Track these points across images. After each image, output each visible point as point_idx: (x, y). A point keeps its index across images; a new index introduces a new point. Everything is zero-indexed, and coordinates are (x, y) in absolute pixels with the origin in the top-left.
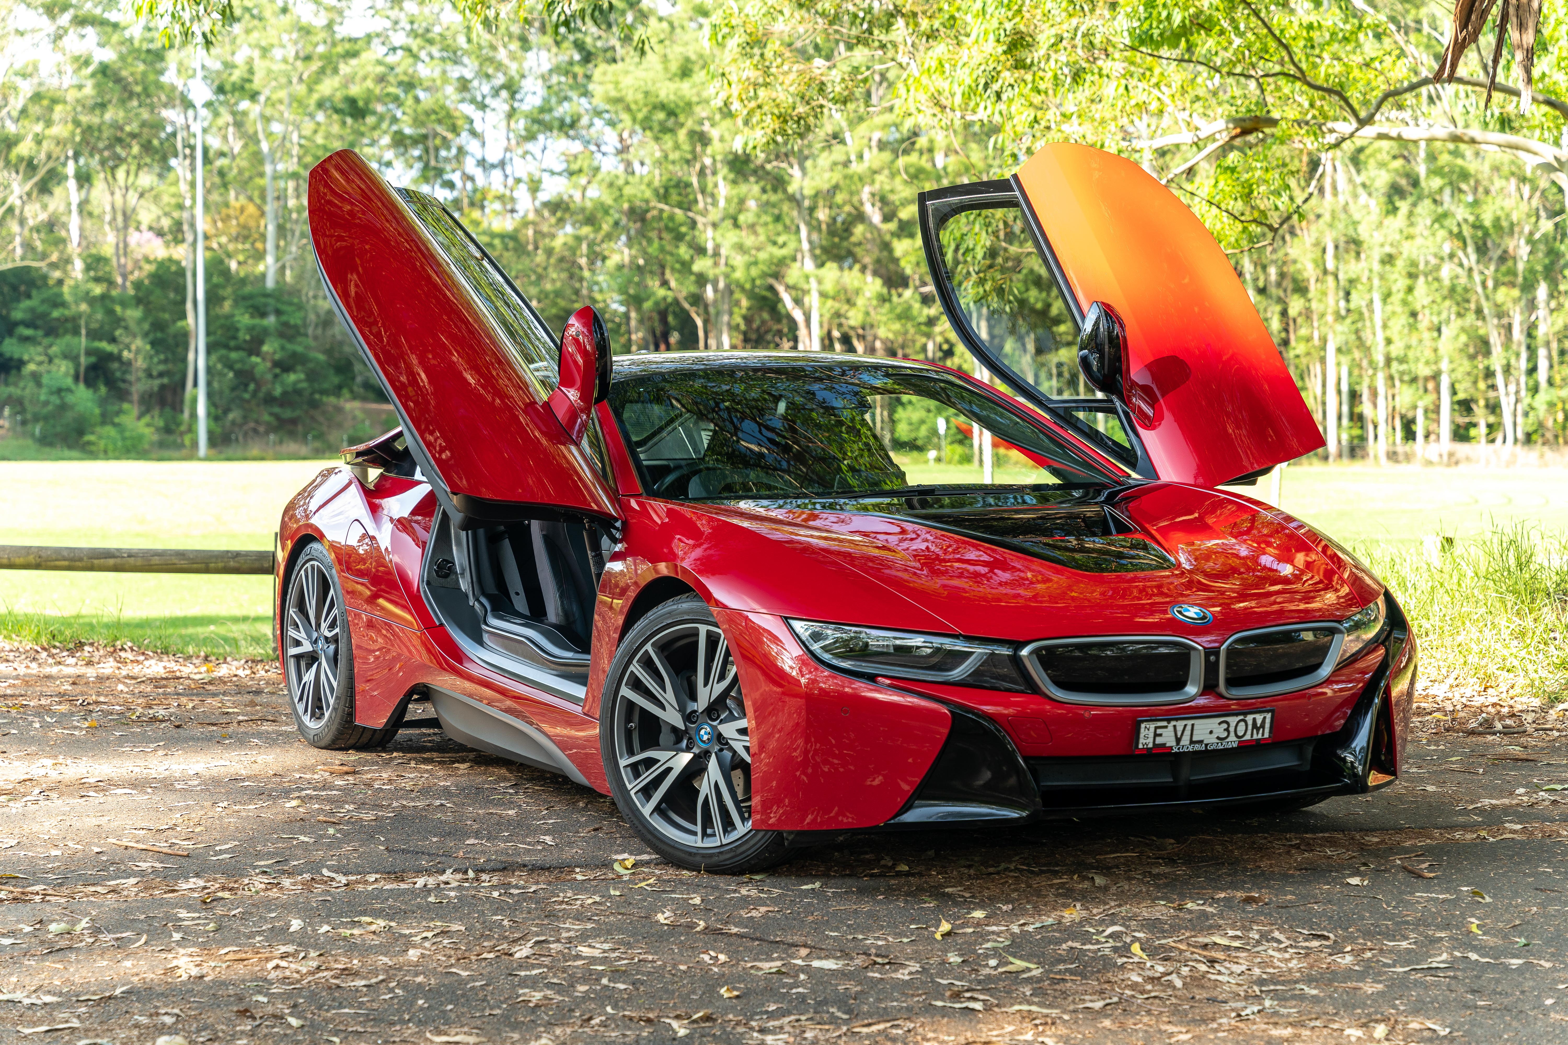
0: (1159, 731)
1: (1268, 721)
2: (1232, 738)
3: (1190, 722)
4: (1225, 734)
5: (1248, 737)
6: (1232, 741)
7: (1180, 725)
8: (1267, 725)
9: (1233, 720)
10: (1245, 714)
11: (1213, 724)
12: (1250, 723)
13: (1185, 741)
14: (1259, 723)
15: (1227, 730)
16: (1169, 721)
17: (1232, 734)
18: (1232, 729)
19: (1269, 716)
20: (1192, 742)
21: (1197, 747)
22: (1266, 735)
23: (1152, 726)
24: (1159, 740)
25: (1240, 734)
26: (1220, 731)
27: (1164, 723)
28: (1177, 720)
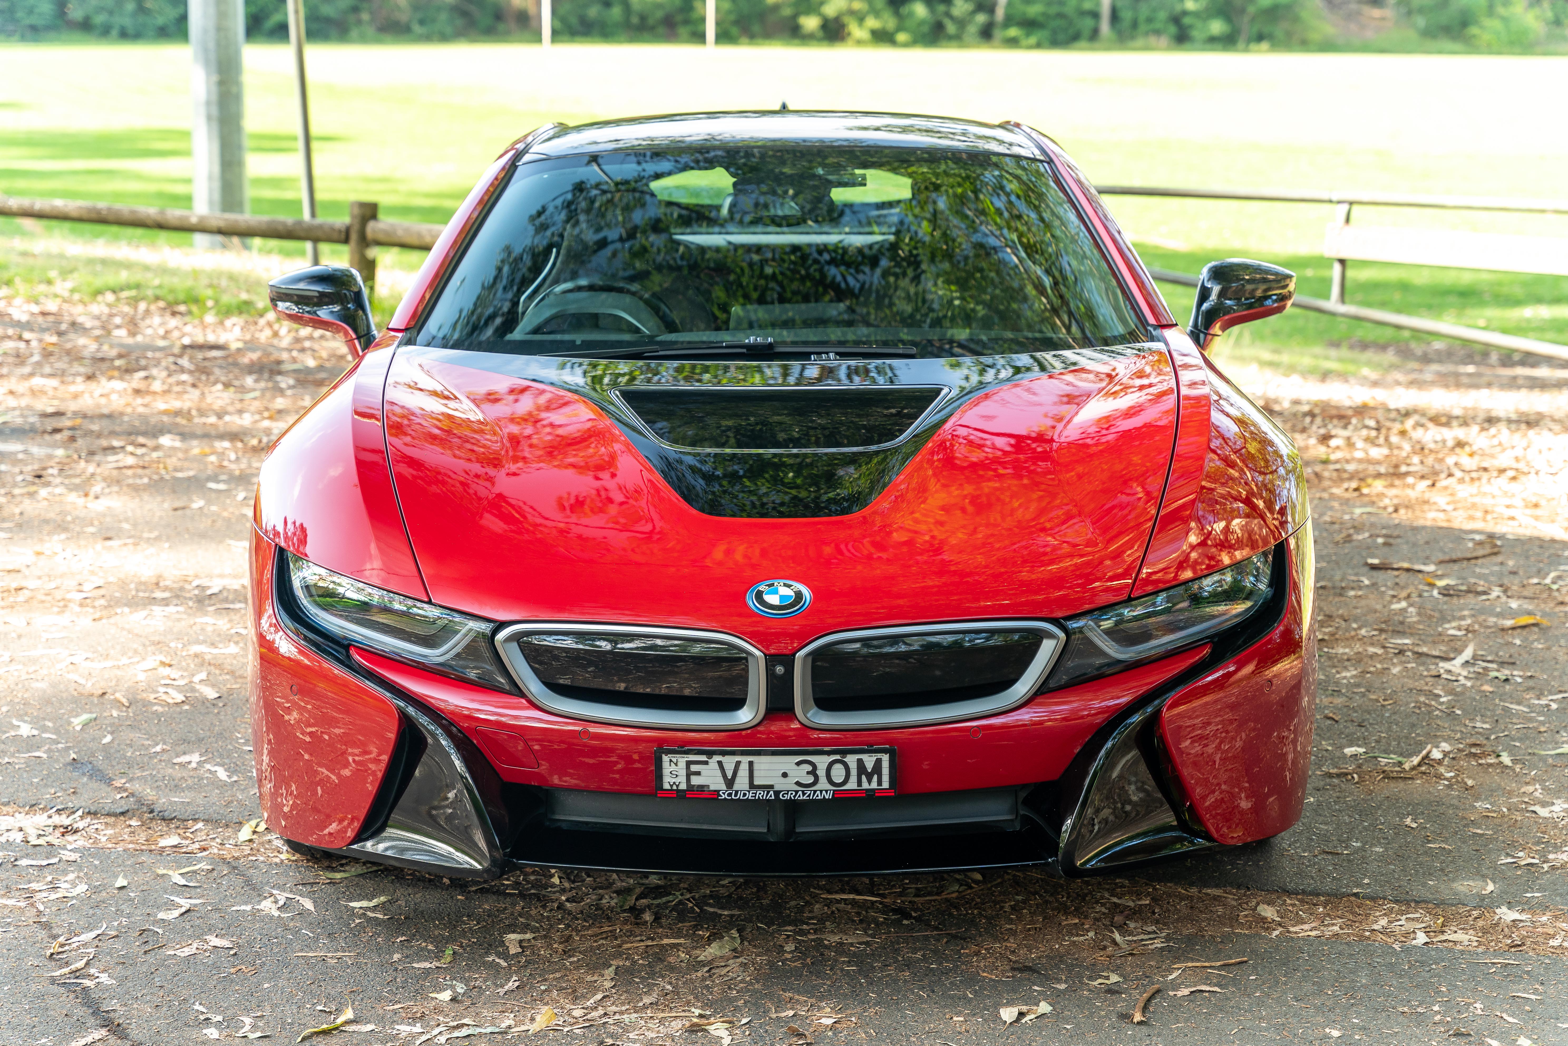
0: (694, 768)
1: (885, 765)
2: (823, 784)
3: (745, 760)
4: (810, 779)
5: (852, 785)
6: (824, 789)
7: (729, 762)
8: (886, 771)
9: (822, 762)
10: (844, 753)
11: (788, 763)
12: (853, 766)
13: (742, 783)
14: (869, 766)
15: (813, 772)
16: (710, 754)
17: (823, 779)
18: (821, 773)
19: (885, 758)
20: (752, 786)
21: (761, 794)
22: (886, 785)
23: (682, 760)
24: (695, 781)
25: (838, 779)
26: (801, 774)
27: (703, 758)
28: (724, 753)
